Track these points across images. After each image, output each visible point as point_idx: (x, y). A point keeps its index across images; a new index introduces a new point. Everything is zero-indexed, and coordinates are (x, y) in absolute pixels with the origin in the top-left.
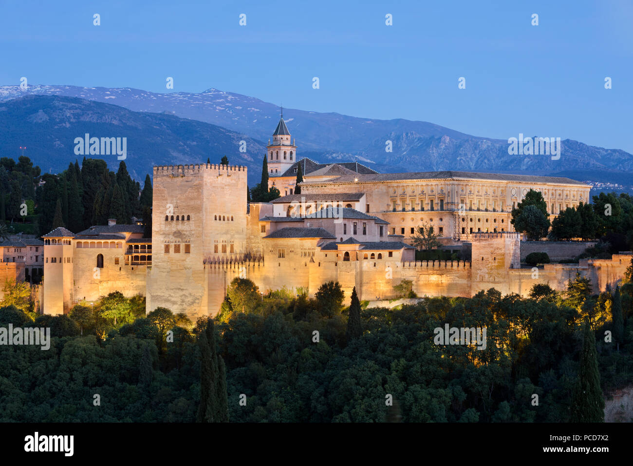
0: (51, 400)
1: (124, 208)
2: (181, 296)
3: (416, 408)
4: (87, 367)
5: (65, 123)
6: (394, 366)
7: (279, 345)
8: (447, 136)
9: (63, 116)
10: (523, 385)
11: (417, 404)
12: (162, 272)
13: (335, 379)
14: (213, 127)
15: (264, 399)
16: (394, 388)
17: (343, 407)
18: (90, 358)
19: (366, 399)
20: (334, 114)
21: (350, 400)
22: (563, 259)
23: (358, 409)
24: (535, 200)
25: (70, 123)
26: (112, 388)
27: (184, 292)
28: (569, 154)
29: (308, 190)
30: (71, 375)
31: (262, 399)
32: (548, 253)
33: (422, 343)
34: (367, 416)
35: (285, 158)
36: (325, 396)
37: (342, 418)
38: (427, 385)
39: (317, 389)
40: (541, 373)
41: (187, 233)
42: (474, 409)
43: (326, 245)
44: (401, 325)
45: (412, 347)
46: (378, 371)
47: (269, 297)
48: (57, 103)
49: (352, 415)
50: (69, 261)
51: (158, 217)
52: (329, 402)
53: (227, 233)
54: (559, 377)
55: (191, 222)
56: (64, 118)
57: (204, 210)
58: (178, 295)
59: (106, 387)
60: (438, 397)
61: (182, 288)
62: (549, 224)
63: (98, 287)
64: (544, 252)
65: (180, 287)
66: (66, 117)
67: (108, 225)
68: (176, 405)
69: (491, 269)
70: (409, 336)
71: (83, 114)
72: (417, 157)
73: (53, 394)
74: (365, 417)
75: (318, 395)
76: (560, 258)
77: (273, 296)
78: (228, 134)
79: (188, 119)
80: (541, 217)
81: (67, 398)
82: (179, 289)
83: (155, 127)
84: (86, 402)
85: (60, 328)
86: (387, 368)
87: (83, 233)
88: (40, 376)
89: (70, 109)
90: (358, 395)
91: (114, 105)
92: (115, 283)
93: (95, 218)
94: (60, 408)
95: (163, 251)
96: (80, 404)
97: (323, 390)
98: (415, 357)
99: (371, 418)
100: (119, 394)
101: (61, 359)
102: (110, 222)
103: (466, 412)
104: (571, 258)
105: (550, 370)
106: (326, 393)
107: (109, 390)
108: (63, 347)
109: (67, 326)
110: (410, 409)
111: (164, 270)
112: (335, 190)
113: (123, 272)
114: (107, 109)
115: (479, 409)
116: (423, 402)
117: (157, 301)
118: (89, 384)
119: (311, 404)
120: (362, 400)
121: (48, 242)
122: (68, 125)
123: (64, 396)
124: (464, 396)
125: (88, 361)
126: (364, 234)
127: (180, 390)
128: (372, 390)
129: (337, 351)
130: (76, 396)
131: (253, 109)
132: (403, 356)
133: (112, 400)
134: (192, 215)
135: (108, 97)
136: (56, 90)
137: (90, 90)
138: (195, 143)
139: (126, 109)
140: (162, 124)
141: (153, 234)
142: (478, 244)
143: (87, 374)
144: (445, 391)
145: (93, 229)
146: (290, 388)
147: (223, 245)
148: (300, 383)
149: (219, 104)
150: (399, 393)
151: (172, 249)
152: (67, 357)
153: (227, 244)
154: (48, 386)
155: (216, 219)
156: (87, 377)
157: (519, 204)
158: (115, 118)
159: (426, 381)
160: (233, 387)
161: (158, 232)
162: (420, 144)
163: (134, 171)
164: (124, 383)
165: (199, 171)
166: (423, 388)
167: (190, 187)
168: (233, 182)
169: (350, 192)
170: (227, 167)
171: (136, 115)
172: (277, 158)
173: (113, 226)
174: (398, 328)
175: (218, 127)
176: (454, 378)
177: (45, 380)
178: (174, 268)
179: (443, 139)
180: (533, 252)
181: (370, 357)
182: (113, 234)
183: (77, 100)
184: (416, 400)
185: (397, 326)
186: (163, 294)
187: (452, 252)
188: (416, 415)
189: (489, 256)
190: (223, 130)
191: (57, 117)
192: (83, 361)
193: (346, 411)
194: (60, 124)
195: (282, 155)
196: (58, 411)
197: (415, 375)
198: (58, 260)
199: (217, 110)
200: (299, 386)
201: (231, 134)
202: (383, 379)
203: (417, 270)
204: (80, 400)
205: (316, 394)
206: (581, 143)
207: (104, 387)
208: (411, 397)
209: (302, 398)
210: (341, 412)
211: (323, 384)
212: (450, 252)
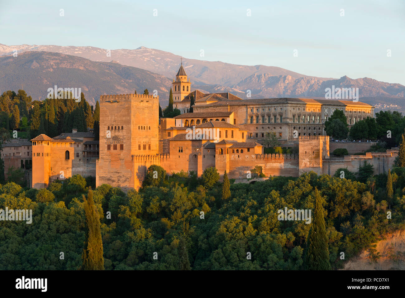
0: (37, 242)
1: (82, 121)
2: (118, 177)
3: (263, 246)
4: (59, 221)
5: (50, 69)
6: (250, 220)
7: (178, 207)
8: (290, 75)
9: (48, 64)
10: (330, 231)
11: (264, 243)
12: (106, 162)
13: (213, 228)
14: (143, 71)
15: (169, 241)
16: (250, 234)
17: (218, 246)
18: (61, 216)
19: (233, 241)
20: (219, 62)
21: (223, 241)
22: (357, 152)
23: (227, 247)
24: (339, 116)
25: (53, 68)
26: (74, 235)
27: (119, 175)
28: (367, 87)
29: (197, 110)
30: (49, 226)
31: (168, 240)
32: (347, 149)
33: (268, 205)
34: (233, 251)
35: (184, 90)
36: (207, 239)
37: (218, 252)
38: (270, 232)
39: (202, 234)
40: (342, 224)
41: (121, 137)
42: (299, 246)
43: (208, 145)
44: (254, 194)
45: (261, 208)
46: (240, 223)
47: (173, 177)
48: (44, 56)
49: (224, 250)
50: (48, 155)
51: (103, 127)
52: (210, 242)
53: (146, 137)
54: (353, 226)
55: (123, 130)
56: (49, 66)
57: (132, 123)
58: (115, 176)
59: (71, 233)
60: (277, 239)
61: (118, 172)
62: (348, 130)
63: (66, 171)
64: (345, 148)
65: (116, 171)
66: (50, 65)
67: (72, 132)
68: (114, 244)
69: (311, 159)
70: (260, 201)
71: (61, 63)
72: (271, 89)
73: (38, 239)
74: (232, 252)
75: (203, 238)
76: (355, 152)
77: (175, 176)
78: (152, 75)
79: (127, 66)
80: (343, 126)
81: (46, 240)
82: (116, 172)
83: (106, 71)
84: (58, 243)
85: (42, 197)
86: (246, 221)
87: (57, 137)
88: (30, 227)
89: (52, 60)
90: (227, 238)
91: (80, 57)
92: (77, 169)
93: (64, 128)
94: (42, 247)
95: (106, 149)
96: (54, 244)
97: (206, 235)
98: (263, 214)
99: (236, 252)
100: (79, 238)
101: (43, 217)
102: (73, 131)
103: (295, 248)
104: (361, 152)
105: (347, 221)
106: (208, 237)
107: (72, 236)
108: (44, 208)
109: (47, 196)
110: (260, 246)
111: (107, 161)
112: (214, 110)
113: (81, 162)
114: (76, 60)
115: (302, 246)
116: (268, 242)
117: (103, 180)
118: (60, 232)
119: (198, 244)
120: (230, 241)
121: (35, 143)
122: (52, 70)
123: (44, 239)
124: (293, 238)
125: (59, 217)
126: (232, 138)
127: (117, 236)
128: (236, 235)
129: (215, 211)
130: (52, 240)
131: (168, 59)
132: (256, 213)
133: (75, 242)
134: (124, 126)
135: (77, 52)
136: (44, 48)
137: (65, 48)
138: (131, 81)
139: (88, 60)
140: (111, 69)
141: (100, 138)
142: (303, 143)
143: (59, 225)
144: (282, 235)
145: (63, 135)
146: (185, 234)
147: (144, 145)
148: (191, 231)
149: (146, 56)
150: (253, 237)
151: (112, 148)
152: (46, 215)
153: (146, 144)
154: (35, 233)
155: (139, 129)
156: (59, 228)
157: (329, 118)
158: (81, 65)
159: (270, 229)
160: (150, 233)
161: (103, 136)
162: (273, 81)
163: (93, 99)
164: (82, 231)
165: (128, 98)
166: (268, 234)
167: (123, 109)
168: (150, 105)
169: (224, 111)
170: (146, 96)
171: (94, 63)
172: (179, 90)
173: (76, 133)
174: (252, 196)
175: (145, 71)
176: (287, 227)
177: (33, 229)
178: (113, 159)
179: (287, 77)
180: (338, 148)
181: (236, 215)
182: (76, 138)
183: (57, 54)
184: (264, 241)
185: (252, 195)
186: (106, 176)
187: (287, 149)
188: (264, 251)
189: (310, 151)
190: (149, 73)
191: (44, 65)
192: (56, 218)
193: (220, 248)
194: (46, 69)
195: (182, 88)
196: (41, 249)
197: (263, 225)
198: (41, 155)
199: (145, 60)
200: (191, 232)
201: (154, 75)
202: (243, 228)
203: (265, 160)
204: (54, 242)
205: (201, 237)
206: (374, 80)
207: (69, 234)
208: (261, 239)
209: (193, 240)
210: (217, 248)
211: (206, 231)
212: (286, 149)
